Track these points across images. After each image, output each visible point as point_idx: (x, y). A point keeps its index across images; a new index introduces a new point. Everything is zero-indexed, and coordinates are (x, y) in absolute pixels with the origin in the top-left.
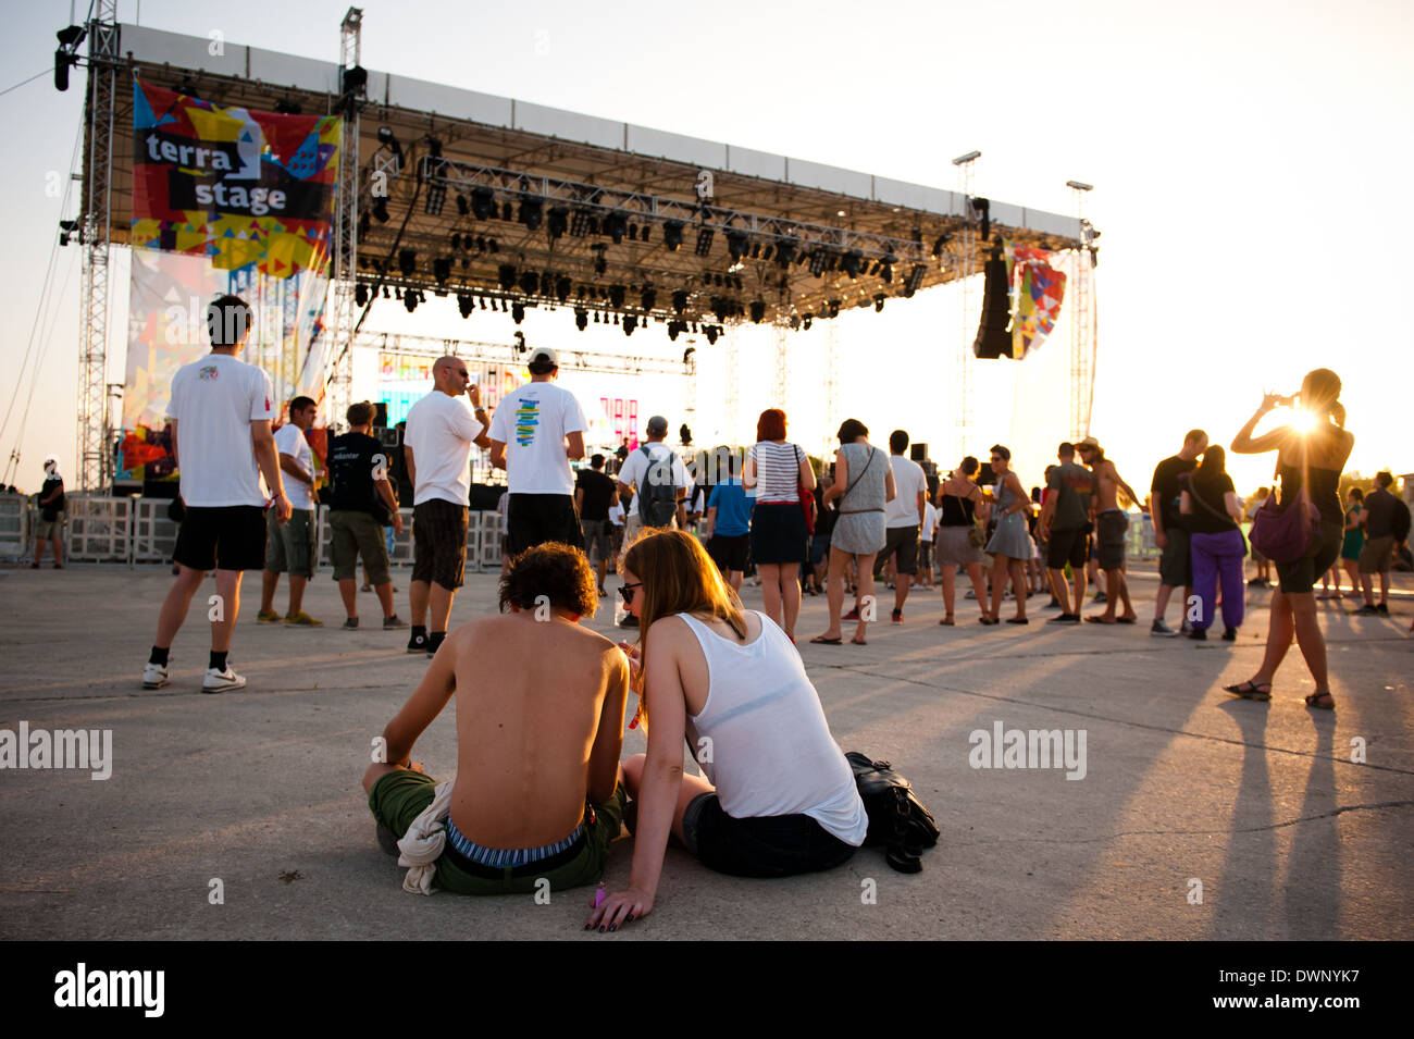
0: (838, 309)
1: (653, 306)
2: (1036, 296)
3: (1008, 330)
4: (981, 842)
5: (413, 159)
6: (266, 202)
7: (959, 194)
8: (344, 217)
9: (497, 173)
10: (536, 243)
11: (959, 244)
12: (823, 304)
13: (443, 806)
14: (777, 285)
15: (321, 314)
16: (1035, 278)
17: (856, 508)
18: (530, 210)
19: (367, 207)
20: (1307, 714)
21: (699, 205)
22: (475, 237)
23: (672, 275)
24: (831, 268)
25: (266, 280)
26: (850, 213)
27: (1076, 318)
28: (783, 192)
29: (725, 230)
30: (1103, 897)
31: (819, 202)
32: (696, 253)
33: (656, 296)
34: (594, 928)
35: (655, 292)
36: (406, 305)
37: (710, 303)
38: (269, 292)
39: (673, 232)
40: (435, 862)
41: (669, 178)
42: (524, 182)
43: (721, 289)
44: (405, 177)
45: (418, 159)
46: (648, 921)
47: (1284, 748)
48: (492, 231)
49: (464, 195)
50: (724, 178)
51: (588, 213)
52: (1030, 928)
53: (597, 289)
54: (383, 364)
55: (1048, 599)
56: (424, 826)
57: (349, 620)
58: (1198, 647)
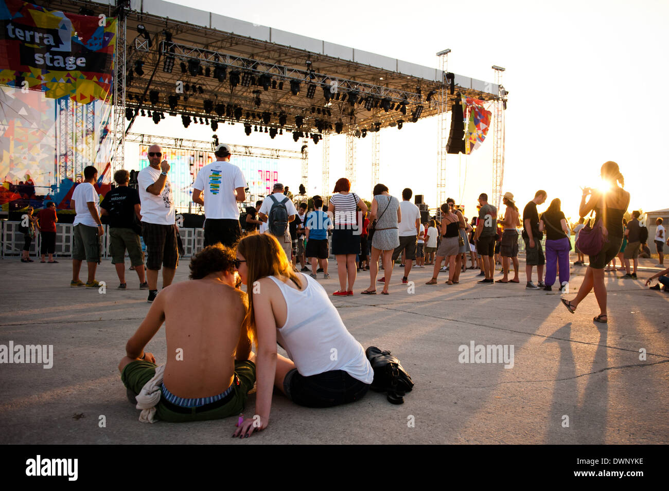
0: (379, 127)
1: (285, 123)
2: (476, 123)
3: (463, 139)
4: (434, 388)
5: (157, 43)
6: (75, 63)
7: (440, 70)
8: (119, 72)
9: (202, 51)
10: (224, 89)
11: (440, 96)
12: (372, 124)
13: (160, 378)
14: (349, 114)
15: (108, 123)
16: (476, 114)
17: (383, 227)
18: (220, 71)
19: (132, 67)
20: (594, 325)
21: (309, 72)
22: (191, 85)
23: (295, 108)
24: (376, 106)
25: (76, 105)
26: (386, 79)
27: (496, 134)
28: (351, 66)
29: (322, 85)
30: (489, 413)
31: (371, 73)
32: (307, 97)
33: (287, 118)
34: (237, 436)
35: (287, 116)
36: (154, 120)
37: (315, 123)
38: (78, 111)
39: (295, 85)
40: (156, 406)
41: (293, 57)
42: (217, 57)
43: (320, 116)
44: (153, 52)
45: (160, 42)
46: (265, 432)
47: (581, 341)
48: (200, 82)
49: (185, 63)
50: (322, 59)
51: (251, 74)
52: (452, 428)
53: (256, 114)
54: (141, 151)
55: (479, 272)
56: (150, 389)
57: (121, 284)
58: (547, 294)
